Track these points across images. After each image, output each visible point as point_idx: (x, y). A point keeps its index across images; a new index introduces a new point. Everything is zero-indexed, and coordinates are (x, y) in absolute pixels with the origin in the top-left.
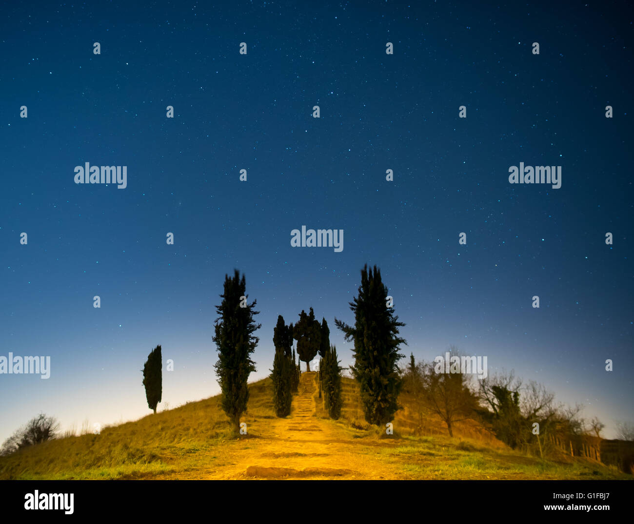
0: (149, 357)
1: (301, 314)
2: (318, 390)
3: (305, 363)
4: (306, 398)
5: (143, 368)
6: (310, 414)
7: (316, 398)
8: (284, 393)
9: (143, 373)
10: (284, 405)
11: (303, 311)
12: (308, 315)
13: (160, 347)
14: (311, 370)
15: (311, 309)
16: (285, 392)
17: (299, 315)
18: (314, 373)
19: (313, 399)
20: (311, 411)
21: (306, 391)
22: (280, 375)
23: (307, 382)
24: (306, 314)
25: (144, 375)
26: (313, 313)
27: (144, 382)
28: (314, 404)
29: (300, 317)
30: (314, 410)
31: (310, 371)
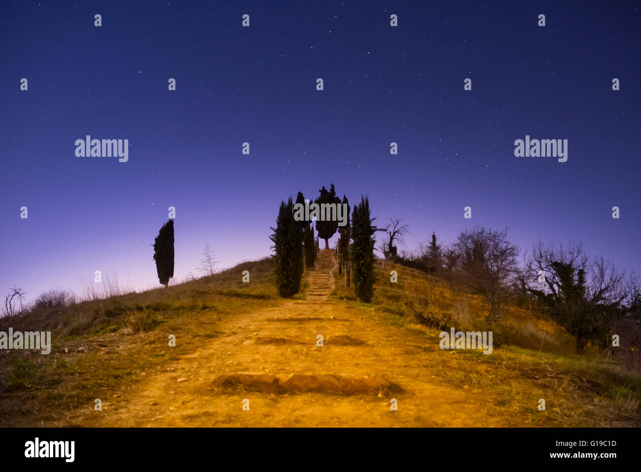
0: (160, 231)
1: (321, 190)
2: (337, 266)
3: (324, 240)
4: (324, 273)
5: (154, 243)
6: (327, 292)
7: (334, 273)
8: (290, 261)
9: (153, 247)
10: (290, 279)
11: (324, 188)
12: (329, 191)
13: (173, 221)
14: (330, 248)
15: (333, 186)
16: (293, 261)
17: (320, 191)
18: (332, 250)
19: (332, 274)
20: (329, 288)
21: (324, 267)
22: (287, 236)
23: (325, 257)
24: (326, 190)
25: (155, 250)
26: (334, 190)
27: (155, 257)
28: (333, 280)
29: (320, 193)
30: (333, 287)
31: (328, 249)
